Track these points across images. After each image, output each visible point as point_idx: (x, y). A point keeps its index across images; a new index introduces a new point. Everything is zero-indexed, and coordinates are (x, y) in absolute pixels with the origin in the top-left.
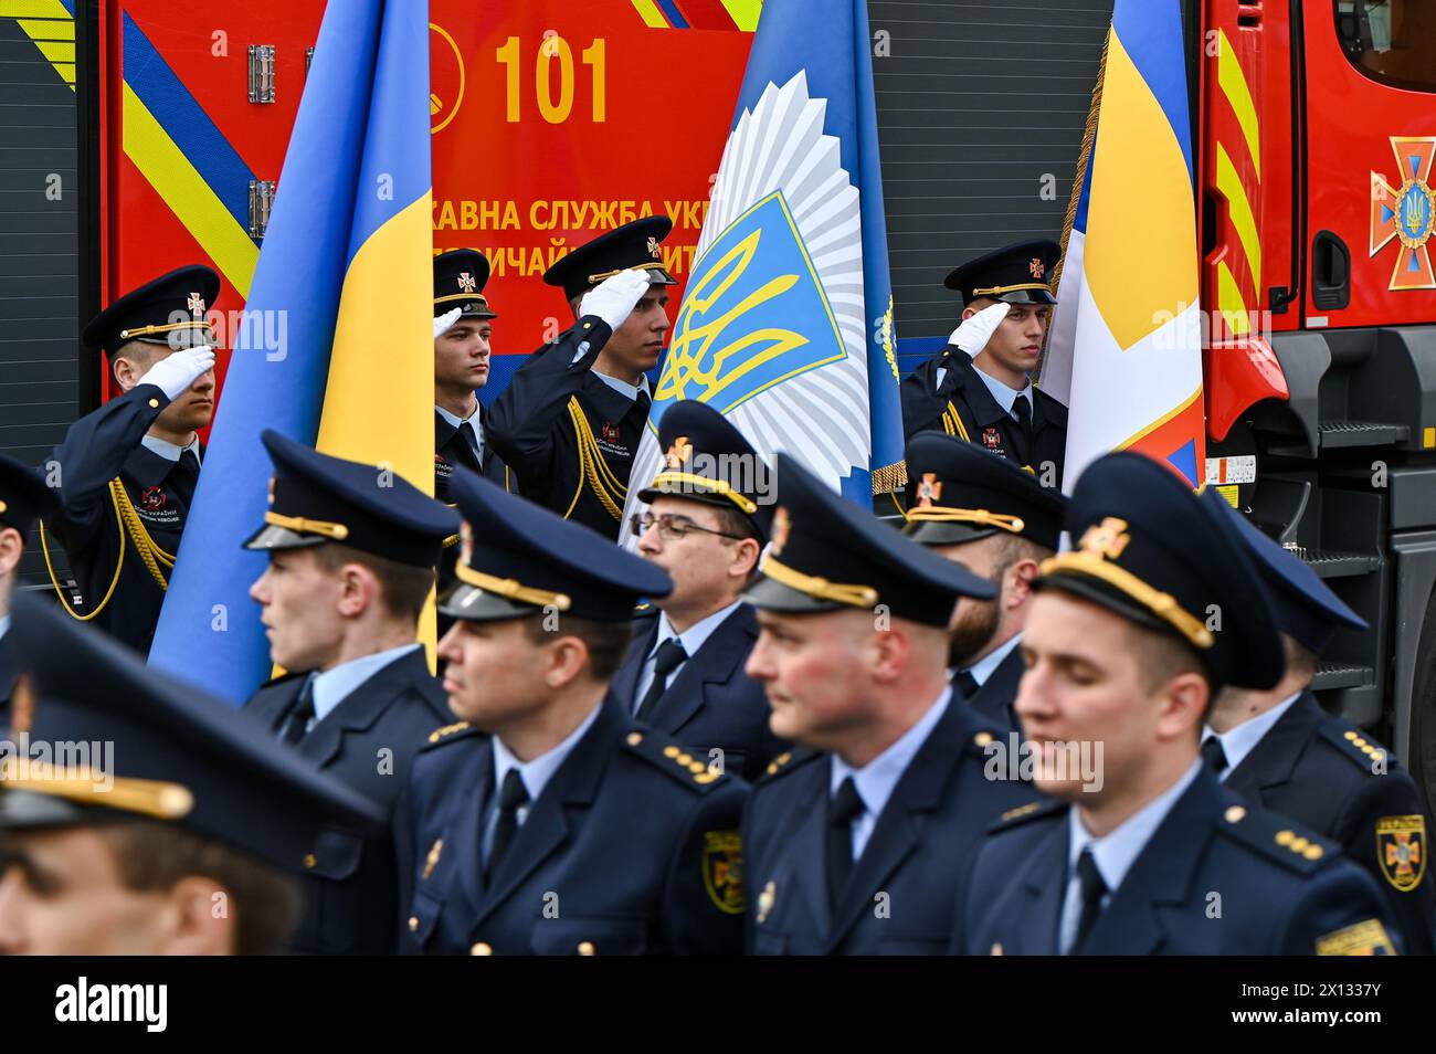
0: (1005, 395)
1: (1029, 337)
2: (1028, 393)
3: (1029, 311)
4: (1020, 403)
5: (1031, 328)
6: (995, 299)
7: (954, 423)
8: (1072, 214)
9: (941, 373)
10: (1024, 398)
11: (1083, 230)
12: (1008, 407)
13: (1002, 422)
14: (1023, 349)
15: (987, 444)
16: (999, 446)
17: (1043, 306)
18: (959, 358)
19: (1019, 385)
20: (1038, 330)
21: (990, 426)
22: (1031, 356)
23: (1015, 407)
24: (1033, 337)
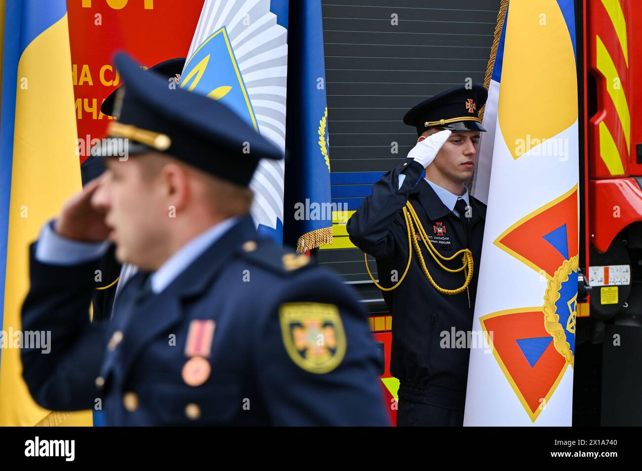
0: (449, 199)
1: (466, 155)
2: (465, 198)
3: (466, 137)
4: (460, 205)
5: (467, 149)
6: (440, 128)
7: (412, 217)
8: (490, 68)
9: (402, 178)
10: (463, 201)
11: (498, 79)
12: (451, 208)
13: (447, 217)
14: (462, 164)
15: (437, 233)
16: (445, 235)
17: (476, 132)
18: (415, 168)
19: (459, 191)
20: (472, 150)
21: (439, 220)
22: (468, 169)
23: (456, 208)
24: (470, 155)
